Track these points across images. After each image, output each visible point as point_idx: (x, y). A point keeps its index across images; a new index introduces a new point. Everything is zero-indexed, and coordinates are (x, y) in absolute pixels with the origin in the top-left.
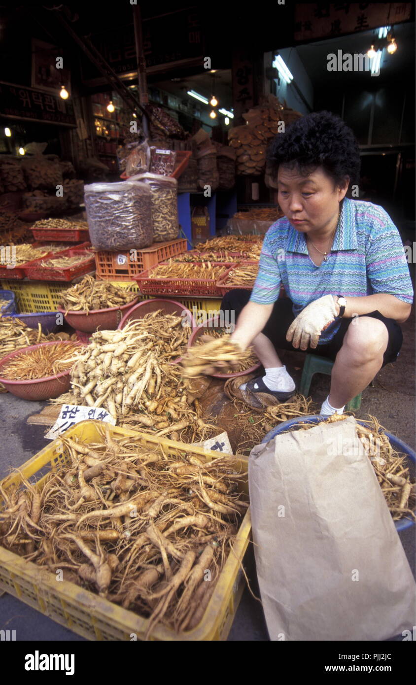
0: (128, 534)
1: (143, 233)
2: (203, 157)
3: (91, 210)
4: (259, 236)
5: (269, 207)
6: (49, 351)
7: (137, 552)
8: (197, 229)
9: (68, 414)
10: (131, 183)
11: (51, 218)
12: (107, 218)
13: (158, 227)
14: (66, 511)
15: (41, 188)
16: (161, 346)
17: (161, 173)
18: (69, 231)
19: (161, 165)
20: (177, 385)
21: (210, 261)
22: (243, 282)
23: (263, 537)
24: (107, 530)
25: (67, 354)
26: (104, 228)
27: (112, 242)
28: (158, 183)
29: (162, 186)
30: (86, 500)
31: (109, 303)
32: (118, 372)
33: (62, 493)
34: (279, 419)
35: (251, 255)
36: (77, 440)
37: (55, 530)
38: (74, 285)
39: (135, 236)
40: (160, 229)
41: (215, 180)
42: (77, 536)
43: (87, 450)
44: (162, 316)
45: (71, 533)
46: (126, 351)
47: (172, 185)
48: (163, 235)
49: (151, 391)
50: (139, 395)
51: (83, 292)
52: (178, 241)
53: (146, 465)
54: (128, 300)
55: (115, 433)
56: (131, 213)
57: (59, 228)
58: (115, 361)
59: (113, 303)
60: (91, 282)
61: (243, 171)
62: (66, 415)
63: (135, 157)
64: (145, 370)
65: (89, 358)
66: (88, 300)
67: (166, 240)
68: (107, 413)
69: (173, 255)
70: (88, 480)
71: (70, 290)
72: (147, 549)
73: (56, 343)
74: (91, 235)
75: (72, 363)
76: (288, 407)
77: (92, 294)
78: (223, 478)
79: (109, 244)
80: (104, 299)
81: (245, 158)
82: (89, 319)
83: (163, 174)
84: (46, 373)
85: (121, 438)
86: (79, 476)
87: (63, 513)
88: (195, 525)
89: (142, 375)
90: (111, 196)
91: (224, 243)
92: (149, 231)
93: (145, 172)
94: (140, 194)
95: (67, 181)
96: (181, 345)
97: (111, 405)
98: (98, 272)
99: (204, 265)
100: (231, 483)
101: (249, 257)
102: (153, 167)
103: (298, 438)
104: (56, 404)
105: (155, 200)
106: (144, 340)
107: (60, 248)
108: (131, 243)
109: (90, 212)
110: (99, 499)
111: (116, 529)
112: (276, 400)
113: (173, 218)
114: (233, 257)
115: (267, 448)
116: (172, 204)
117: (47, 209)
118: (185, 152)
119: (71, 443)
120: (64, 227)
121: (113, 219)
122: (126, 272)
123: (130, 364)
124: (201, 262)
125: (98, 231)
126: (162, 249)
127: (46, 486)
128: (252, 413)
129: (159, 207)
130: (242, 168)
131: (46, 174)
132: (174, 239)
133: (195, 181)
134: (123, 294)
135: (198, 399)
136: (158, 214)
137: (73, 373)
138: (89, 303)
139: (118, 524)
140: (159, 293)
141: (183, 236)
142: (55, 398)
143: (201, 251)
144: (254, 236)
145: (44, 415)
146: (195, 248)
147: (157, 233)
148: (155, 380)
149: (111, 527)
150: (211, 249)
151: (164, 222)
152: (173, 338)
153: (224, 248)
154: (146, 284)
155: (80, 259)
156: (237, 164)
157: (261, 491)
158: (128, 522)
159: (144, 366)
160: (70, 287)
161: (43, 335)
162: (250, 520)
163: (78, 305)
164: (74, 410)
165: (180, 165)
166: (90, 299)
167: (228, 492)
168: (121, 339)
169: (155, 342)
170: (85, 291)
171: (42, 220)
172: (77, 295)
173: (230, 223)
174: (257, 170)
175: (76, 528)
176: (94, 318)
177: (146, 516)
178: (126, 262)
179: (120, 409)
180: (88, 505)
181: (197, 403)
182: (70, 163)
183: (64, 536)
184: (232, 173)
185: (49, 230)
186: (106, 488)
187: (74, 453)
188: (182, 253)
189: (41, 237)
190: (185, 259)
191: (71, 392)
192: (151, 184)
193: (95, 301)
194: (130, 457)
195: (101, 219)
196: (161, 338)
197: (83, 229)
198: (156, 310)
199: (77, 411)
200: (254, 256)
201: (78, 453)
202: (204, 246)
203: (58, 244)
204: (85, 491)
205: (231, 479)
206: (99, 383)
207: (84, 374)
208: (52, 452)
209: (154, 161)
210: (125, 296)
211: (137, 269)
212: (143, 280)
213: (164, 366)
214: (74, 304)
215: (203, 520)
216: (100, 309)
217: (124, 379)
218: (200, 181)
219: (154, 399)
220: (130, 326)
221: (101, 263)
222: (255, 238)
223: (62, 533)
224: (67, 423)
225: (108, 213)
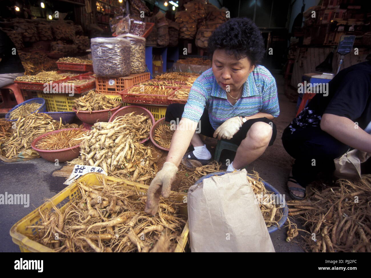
0: (117, 236)
1: (125, 68)
2: (161, 27)
3: (95, 53)
4: (191, 73)
5: (198, 57)
6: (66, 134)
7: (123, 246)
8: (156, 68)
9: (78, 170)
10: (119, 38)
11: (69, 57)
12: (104, 58)
13: (133, 65)
14: (79, 224)
15: (62, 39)
16: (134, 133)
17: (136, 34)
18: (80, 65)
19: (137, 30)
20: (143, 155)
21: (164, 86)
22: (183, 97)
23: (196, 236)
24: (104, 234)
25: (78, 135)
26: (102, 64)
27: (107, 72)
28: (135, 40)
29: (137, 42)
30: (92, 217)
31: (104, 107)
32: (109, 146)
33: (77, 214)
34: (203, 174)
35: (187, 83)
36: (85, 184)
37: (73, 234)
38: (83, 96)
39: (120, 69)
40: (134, 66)
41: (167, 41)
42: (87, 237)
43: (91, 190)
44: (135, 115)
45: (83, 236)
46: (114, 134)
47: (143, 42)
48: (136, 70)
49: (128, 157)
50: (121, 160)
51: (89, 100)
52: (145, 74)
53: (127, 198)
54: (115, 105)
55: (108, 180)
56: (119, 56)
57: (74, 63)
58: (107, 140)
59: (106, 107)
60: (93, 94)
61: (183, 36)
62: (77, 171)
63: (122, 24)
64: (125, 145)
65: (91, 138)
66: (91, 105)
67: (138, 73)
68: (102, 170)
69: (142, 81)
70: (93, 206)
71: (80, 99)
72: (129, 244)
73: (71, 129)
74: (94, 67)
75: (81, 141)
76: (207, 168)
77: (94, 101)
78: (172, 205)
79: (105, 73)
80: (101, 104)
81: (184, 29)
82: (92, 116)
83: (138, 35)
84: (65, 146)
85: (111, 183)
86: (88, 203)
87: (78, 225)
88: (156, 231)
89: (123, 148)
90: (107, 45)
91: (172, 76)
92: (129, 67)
93: (127, 33)
94: (124, 46)
95: (78, 36)
96: (145, 132)
97: (104, 165)
98: (97, 89)
99: (160, 87)
100: (177, 208)
101: (186, 84)
102: (132, 31)
103: (216, 180)
104: (71, 164)
105: (132, 50)
106: (124, 128)
107: (74, 74)
108: (118, 73)
109: (94, 54)
110: (100, 216)
111: (110, 233)
112: (201, 164)
113: (142, 60)
114: (177, 84)
115: (198, 186)
116: (142, 52)
117: (65, 52)
118: (150, 23)
119: (82, 185)
120: (76, 62)
121: (108, 59)
122: (114, 90)
123: (117, 141)
124: (159, 86)
125: (99, 65)
126: (135, 78)
127: (67, 210)
128: (187, 171)
129: (135, 53)
130: (182, 35)
131: (65, 32)
132: (142, 73)
133: (156, 40)
134: (112, 102)
135: (155, 163)
136: (134, 57)
137: (82, 146)
138: (92, 106)
139: (111, 230)
140: (134, 102)
141: (147, 71)
142: (70, 161)
143: (158, 80)
144: (188, 73)
145: (63, 171)
146: (154, 78)
147: (133, 69)
148: (131, 151)
149: (107, 232)
150: (164, 79)
151: (137, 63)
152: (141, 128)
153: (172, 79)
154: (127, 97)
155: (86, 81)
156: (180, 32)
157: (195, 210)
158: (117, 229)
159: (125, 143)
160: (81, 97)
161: (62, 125)
162: (188, 227)
163: (85, 108)
164: (82, 168)
165: (148, 30)
166: (93, 104)
167: (175, 212)
168: (111, 127)
169: (130, 130)
170: (90, 99)
171: (64, 58)
172: (85, 102)
173: (175, 65)
174: (191, 36)
175: (86, 233)
176: (95, 115)
177: (128, 225)
178: (114, 84)
179: (109, 168)
180: (93, 220)
181: (155, 165)
182: (80, 26)
183: (79, 237)
184: (176, 37)
185: (67, 64)
186: (104, 210)
187: (84, 191)
188: (147, 81)
189: (63, 67)
190: (149, 84)
191: (79, 158)
192: (131, 40)
193: (95, 106)
194: (117, 193)
195: (101, 59)
196: (134, 128)
197: (88, 64)
198: (131, 112)
199: (84, 168)
200: (189, 83)
201: (86, 191)
202: (160, 77)
203: (72, 72)
204: (91, 212)
205: (177, 205)
206: (97, 152)
207: (88, 147)
208: (70, 190)
209: (132, 27)
210: (113, 103)
211: (120, 88)
212: (124, 94)
213: (136, 143)
214: (82, 107)
215: (161, 228)
216: (98, 110)
217: (113, 150)
218: (159, 40)
219: (130, 162)
220: (117, 120)
221: (99, 84)
222: (189, 74)
223: (77, 235)
224: (78, 175)
225: (105, 55)
